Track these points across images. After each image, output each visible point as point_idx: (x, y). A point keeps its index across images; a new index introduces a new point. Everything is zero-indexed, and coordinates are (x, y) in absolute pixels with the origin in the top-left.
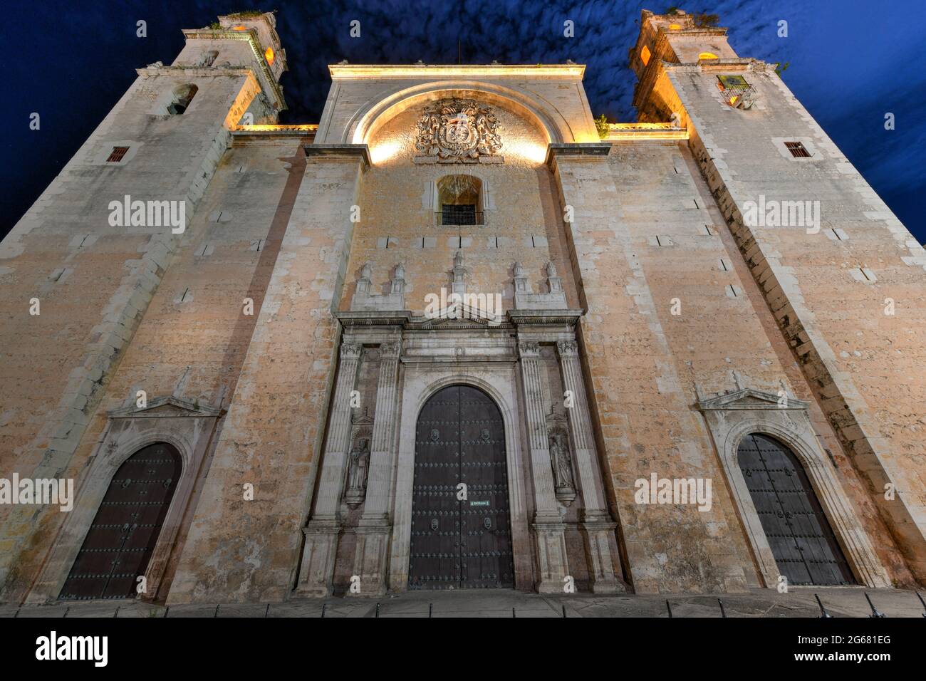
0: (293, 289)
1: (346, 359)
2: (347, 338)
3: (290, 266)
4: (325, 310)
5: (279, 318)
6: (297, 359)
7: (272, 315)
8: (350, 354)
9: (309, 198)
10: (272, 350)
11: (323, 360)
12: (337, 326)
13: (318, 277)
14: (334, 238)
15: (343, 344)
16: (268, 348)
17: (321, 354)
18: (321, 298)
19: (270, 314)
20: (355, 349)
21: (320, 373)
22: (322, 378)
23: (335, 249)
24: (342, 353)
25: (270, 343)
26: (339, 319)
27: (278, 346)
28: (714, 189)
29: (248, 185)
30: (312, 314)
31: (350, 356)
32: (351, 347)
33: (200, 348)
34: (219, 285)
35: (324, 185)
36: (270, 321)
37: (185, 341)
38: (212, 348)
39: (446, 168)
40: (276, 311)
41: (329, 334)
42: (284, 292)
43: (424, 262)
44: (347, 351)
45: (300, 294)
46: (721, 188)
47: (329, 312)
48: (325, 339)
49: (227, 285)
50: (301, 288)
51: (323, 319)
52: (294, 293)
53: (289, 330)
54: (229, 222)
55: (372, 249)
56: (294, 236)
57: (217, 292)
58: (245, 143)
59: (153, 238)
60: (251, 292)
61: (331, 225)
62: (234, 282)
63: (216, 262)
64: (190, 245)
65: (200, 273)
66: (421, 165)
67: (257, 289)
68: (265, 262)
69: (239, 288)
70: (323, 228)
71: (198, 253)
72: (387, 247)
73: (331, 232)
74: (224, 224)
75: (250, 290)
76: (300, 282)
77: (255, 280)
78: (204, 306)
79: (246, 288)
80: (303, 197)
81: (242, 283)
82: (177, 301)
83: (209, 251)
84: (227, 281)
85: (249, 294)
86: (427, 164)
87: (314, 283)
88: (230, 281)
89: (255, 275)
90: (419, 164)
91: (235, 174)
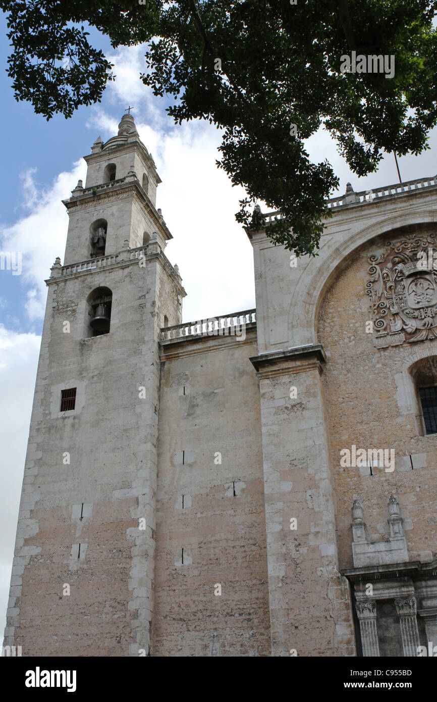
0: (292, 546)
1: (364, 619)
2: (359, 595)
3: (281, 519)
4: (330, 568)
5: (289, 581)
6: (319, 625)
7: (281, 578)
8: (367, 614)
9: (275, 428)
10: (292, 616)
11: (345, 624)
12: (346, 585)
13: (313, 530)
14: (317, 478)
15: (358, 603)
16: (288, 615)
17: (340, 617)
18: (323, 555)
19: (278, 577)
20: (370, 607)
21: (346, 638)
22: (348, 642)
23: (321, 492)
24: (358, 612)
25: (288, 609)
26: (347, 577)
27: (297, 611)
29: (198, 411)
30: (319, 573)
31: (368, 615)
32: (366, 605)
33: (217, 613)
34: (210, 542)
35: (287, 408)
36: (280, 585)
37: (201, 607)
38: (228, 613)
39: (416, 348)
40: (283, 574)
41: (342, 594)
42: (284, 550)
43: (418, 489)
44: (363, 610)
45: (301, 552)
47: (335, 570)
48: (340, 601)
49: (219, 541)
50: (299, 545)
51: (332, 578)
52: (294, 551)
53: (302, 594)
54: (195, 463)
55: (356, 479)
56: (274, 482)
57: (212, 550)
58: (178, 354)
59: (140, 500)
60: (244, 546)
61: (309, 462)
62: (224, 537)
63: (199, 515)
64: (167, 496)
65: (188, 530)
66: (385, 349)
67: (249, 542)
68: (247, 509)
69: (231, 544)
70: (301, 466)
71: (178, 506)
72: (372, 474)
73: (310, 471)
74: (191, 465)
75: (242, 544)
76: (296, 537)
77: (243, 532)
78: (206, 568)
79: (238, 543)
80: (269, 427)
81: (231, 537)
82: (178, 564)
83: (188, 503)
84: (217, 537)
85: (243, 549)
86: (393, 347)
87: (311, 537)
88: (220, 536)
89: (242, 527)
90: (383, 348)
91: (180, 398)
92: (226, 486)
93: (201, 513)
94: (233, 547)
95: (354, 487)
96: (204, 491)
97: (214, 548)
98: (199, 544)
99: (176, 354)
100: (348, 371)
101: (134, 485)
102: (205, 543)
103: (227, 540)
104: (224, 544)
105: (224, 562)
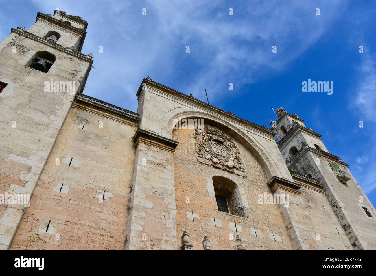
0: (148, 244)
3: (143, 223)
9: (146, 170)
13: (164, 238)
14: (169, 207)
23: (172, 216)
28: (343, 224)
29: (90, 141)
34: (76, 224)
35: (154, 163)
39: (217, 170)
42: (141, 245)
43: (219, 238)
46: (347, 225)
49: (83, 225)
50: (154, 245)
54: (79, 168)
55: (184, 219)
56: (141, 198)
57: (76, 230)
58: (86, 108)
59: (32, 169)
60: (103, 235)
61: (165, 196)
62: (88, 223)
63: (72, 202)
64: (49, 180)
65: (60, 208)
66: (202, 163)
67: (107, 234)
68: (110, 212)
69: (93, 230)
70: (159, 197)
71: (57, 189)
72: (193, 220)
73: (165, 201)
74: (75, 168)
75: (102, 234)
76: (152, 239)
77: (105, 225)
78: (67, 241)
79: (98, 231)
80: (142, 168)
81: (95, 226)
82: (42, 231)
83: (65, 190)
84: (83, 222)
85: (102, 237)
86: (206, 164)
87: (162, 242)
88: (85, 222)
89: (104, 222)
90: (201, 162)
91: (79, 129)
92: (99, 191)
93: (74, 201)
94: (94, 234)
95: (183, 224)
96: (80, 188)
97: (78, 229)
98: (66, 222)
99: (84, 108)
100: (183, 164)
101: (31, 157)
102: (71, 223)
103: (90, 227)
104: (87, 229)
105: (84, 242)
